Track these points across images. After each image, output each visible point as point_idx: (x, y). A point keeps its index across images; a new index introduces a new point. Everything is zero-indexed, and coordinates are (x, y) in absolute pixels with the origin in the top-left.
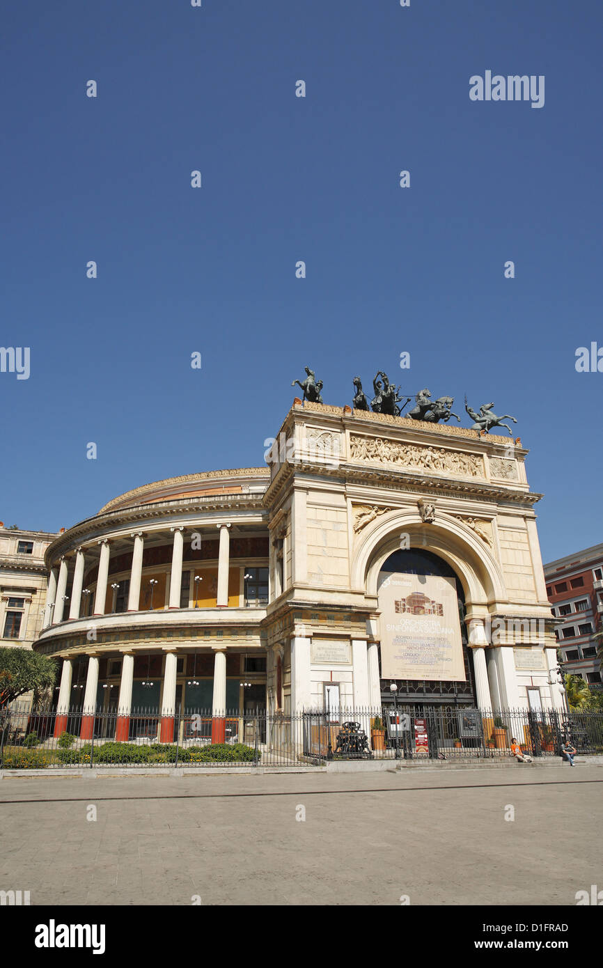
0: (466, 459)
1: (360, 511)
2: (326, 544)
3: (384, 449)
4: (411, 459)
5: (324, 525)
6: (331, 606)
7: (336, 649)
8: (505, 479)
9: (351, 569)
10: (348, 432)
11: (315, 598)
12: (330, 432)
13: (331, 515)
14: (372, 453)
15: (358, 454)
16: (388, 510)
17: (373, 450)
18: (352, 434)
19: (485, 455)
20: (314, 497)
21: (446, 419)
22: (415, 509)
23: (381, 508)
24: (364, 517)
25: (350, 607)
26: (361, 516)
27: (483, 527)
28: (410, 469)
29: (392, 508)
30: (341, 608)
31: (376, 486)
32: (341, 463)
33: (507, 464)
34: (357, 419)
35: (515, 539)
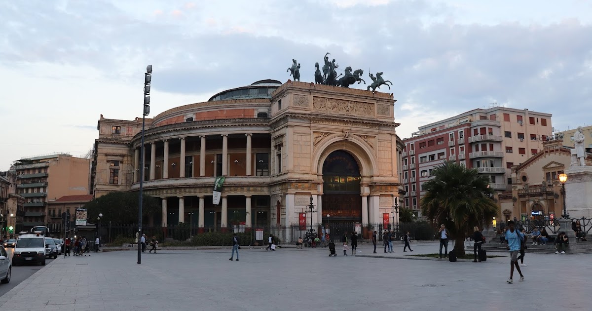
0: (366, 106)
1: (316, 135)
2: (301, 152)
3: (329, 104)
4: (341, 108)
5: (301, 143)
6: (303, 180)
7: (305, 199)
8: (384, 116)
9: (312, 163)
10: (312, 96)
11: (297, 176)
12: (304, 96)
13: (304, 138)
14: (323, 106)
15: (316, 107)
16: (329, 134)
17: (323, 104)
18: (314, 97)
19: (375, 103)
20: (297, 129)
21: (359, 82)
22: (340, 133)
23: (326, 133)
24: (318, 138)
25: (311, 181)
26: (317, 138)
27: (372, 140)
28: (340, 113)
29: (331, 133)
30: (307, 181)
31: (324, 123)
32: (309, 112)
33: (385, 107)
34: (317, 89)
35: (385, 146)
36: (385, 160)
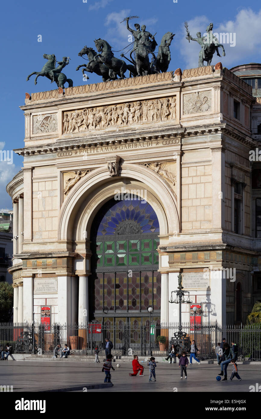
2: (45, 208)
3: (90, 117)
4: (111, 120)
7: (49, 283)
10: (61, 111)
12: (49, 115)
14: (79, 125)
15: (69, 129)
16: (88, 171)
17: (80, 121)
18: (63, 112)
20: (37, 172)
22: (106, 166)
27: (171, 167)
28: (107, 130)
29: (91, 169)
30: (46, 256)
31: (78, 154)
32: (55, 140)
33: (203, 96)
34: (67, 97)
35: (199, 174)
36: (197, 202)
